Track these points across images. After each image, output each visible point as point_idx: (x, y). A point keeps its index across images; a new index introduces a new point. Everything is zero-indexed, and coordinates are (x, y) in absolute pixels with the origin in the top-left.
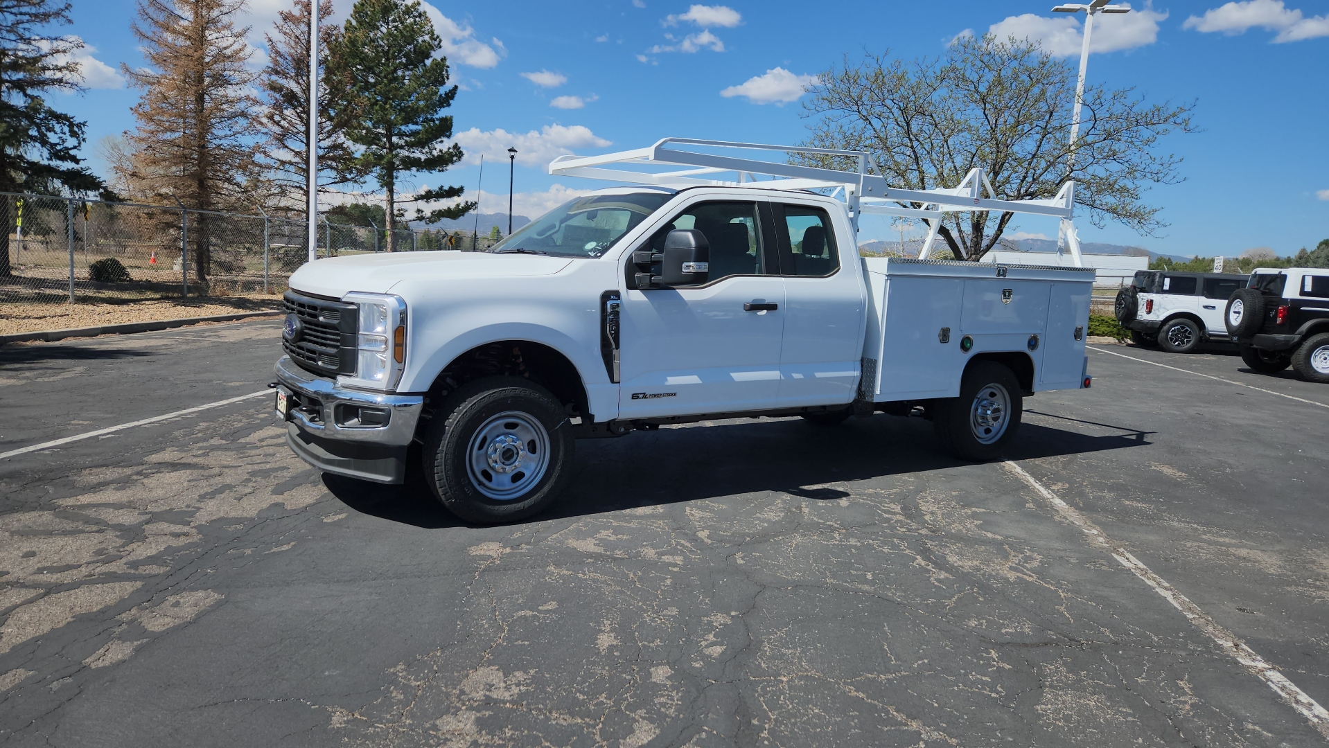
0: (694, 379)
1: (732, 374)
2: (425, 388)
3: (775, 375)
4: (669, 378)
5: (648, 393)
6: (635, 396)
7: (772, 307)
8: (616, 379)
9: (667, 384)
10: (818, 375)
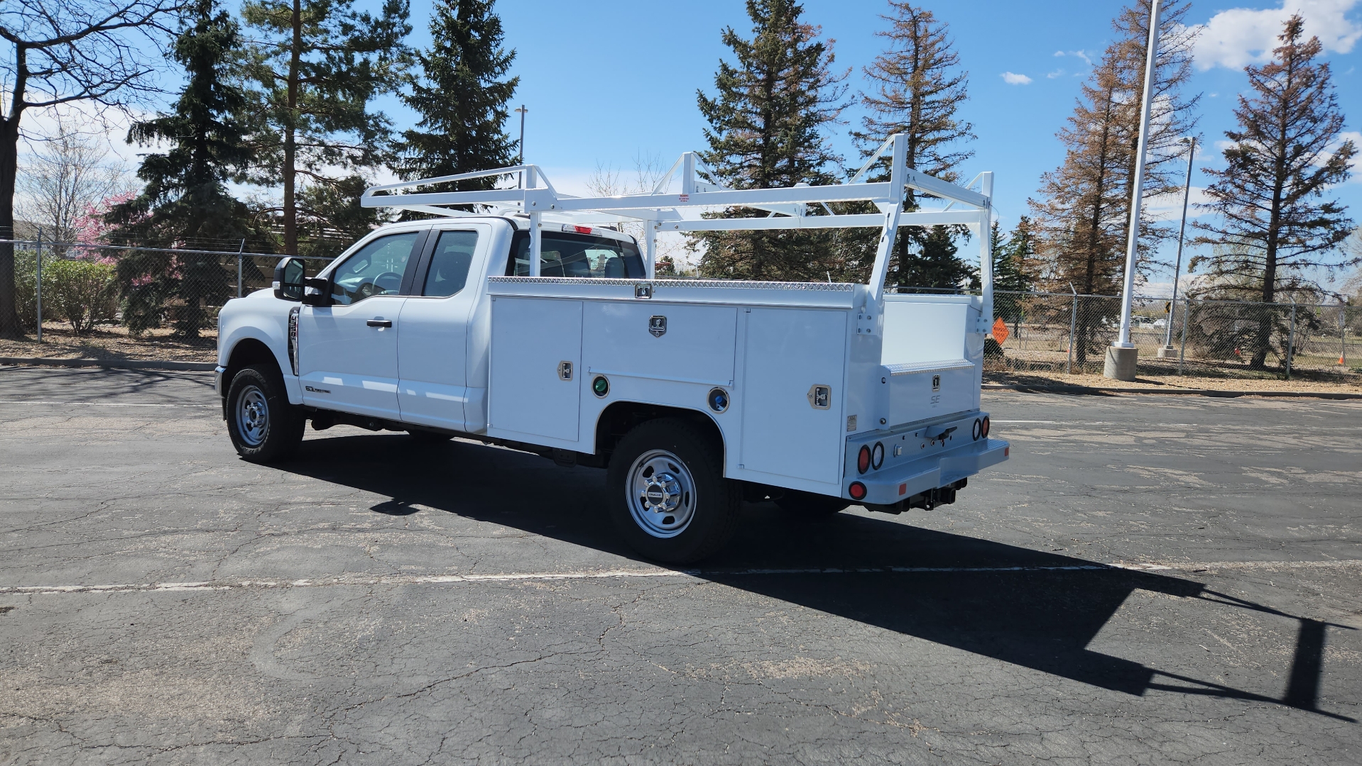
0: (338, 381)
1: (364, 382)
2: (225, 364)
3: (391, 388)
4: (325, 378)
5: (315, 387)
6: (308, 388)
7: (388, 325)
8: (296, 373)
9: (324, 382)
10: (429, 395)
